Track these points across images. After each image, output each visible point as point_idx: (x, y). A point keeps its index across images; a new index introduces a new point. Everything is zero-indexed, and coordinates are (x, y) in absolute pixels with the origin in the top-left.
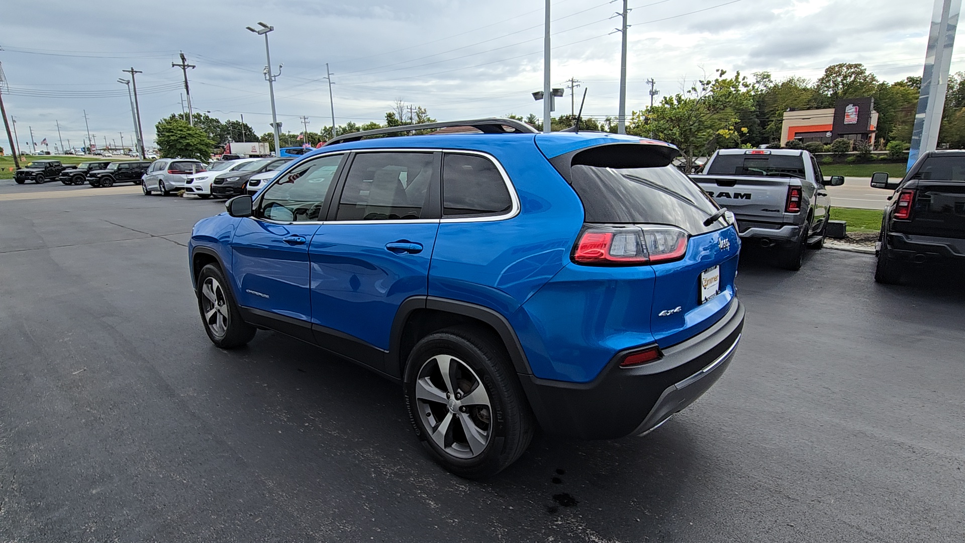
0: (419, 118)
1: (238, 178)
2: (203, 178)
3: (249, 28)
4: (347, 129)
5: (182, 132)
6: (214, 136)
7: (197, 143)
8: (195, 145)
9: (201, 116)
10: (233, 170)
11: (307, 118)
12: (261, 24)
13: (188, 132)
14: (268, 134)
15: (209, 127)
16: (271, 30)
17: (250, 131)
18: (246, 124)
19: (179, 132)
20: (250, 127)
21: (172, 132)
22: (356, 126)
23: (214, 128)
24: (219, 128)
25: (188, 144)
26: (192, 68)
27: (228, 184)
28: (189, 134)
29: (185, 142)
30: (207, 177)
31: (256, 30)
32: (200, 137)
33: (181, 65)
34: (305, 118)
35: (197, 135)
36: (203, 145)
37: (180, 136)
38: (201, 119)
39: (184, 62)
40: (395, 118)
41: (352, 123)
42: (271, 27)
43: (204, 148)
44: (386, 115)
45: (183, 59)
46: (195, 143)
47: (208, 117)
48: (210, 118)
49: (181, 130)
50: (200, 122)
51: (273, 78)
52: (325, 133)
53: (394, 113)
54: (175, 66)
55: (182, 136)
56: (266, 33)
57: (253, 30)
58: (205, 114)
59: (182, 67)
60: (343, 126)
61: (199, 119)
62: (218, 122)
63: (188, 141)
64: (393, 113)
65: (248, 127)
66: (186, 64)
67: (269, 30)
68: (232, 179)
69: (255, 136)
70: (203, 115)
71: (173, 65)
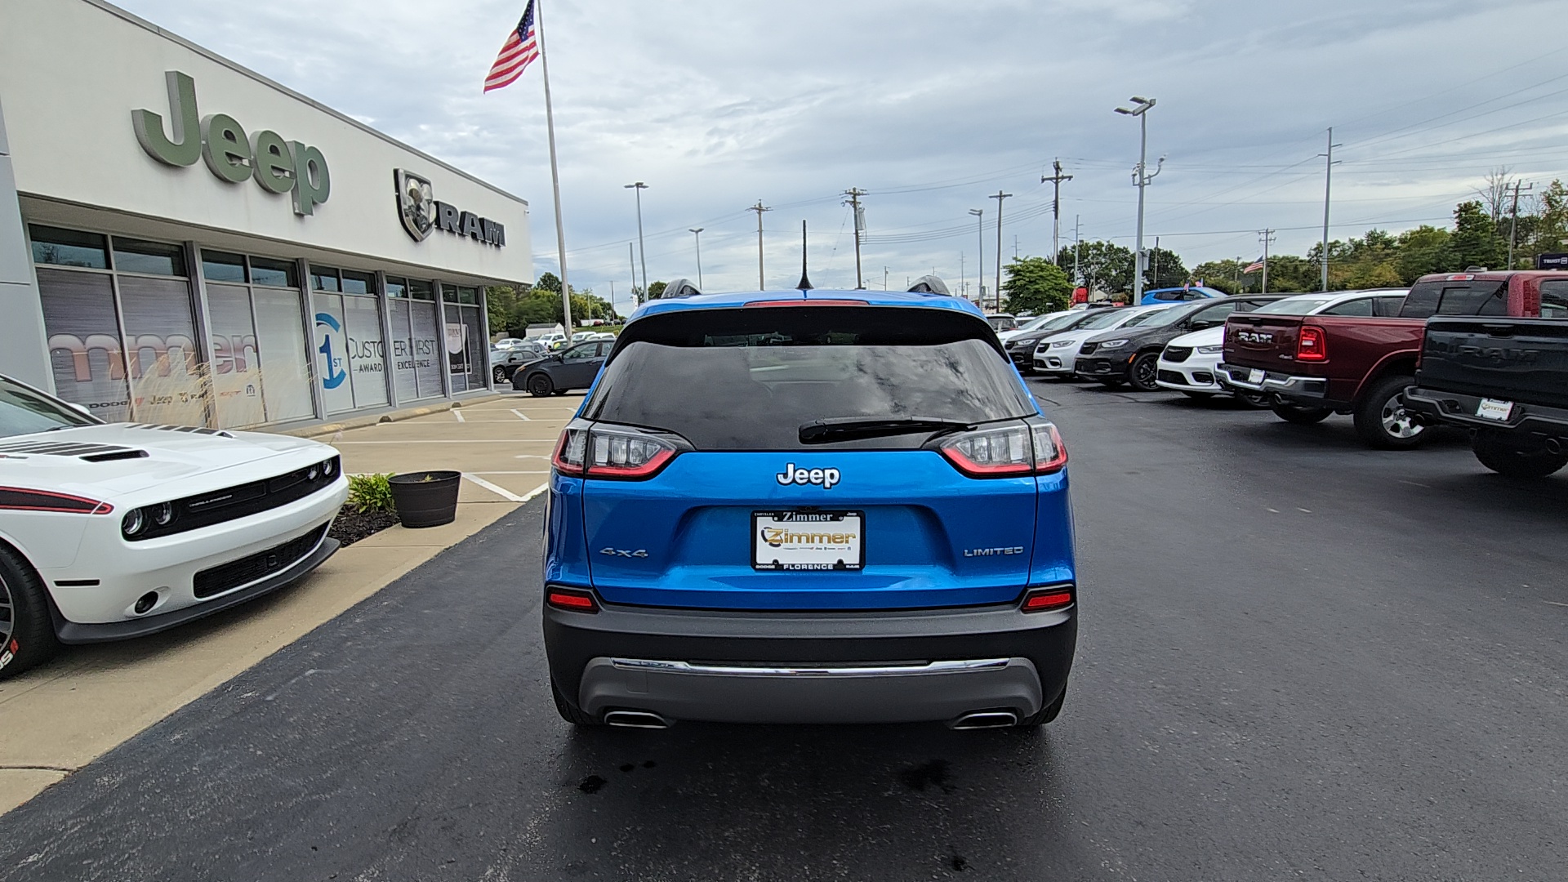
0: (1551, 206)
1: (1124, 342)
2: (1066, 344)
3: (1118, 110)
4: (1365, 243)
5: (1032, 275)
6: (1117, 274)
7: (1050, 289)
8: (1046, 291)
9: (1103, 245)
10: (1124, 326)
11: (1272, 232)
12: (1134, 100)
13: (1041, 273)
14: (1206, 264)
15: (1112, 260)
16: (1151, 105)
17: (1175, 262)
18: (1171, 252)
19: (1028, 274)
20: (1176, 255)
21: (1021, 275)
22: (1387, 237)
23: (1120, 262)
24: (1127, 261)
25: (1037, 291)
26: (1067, 179)
27: (1106, 352)
28: (1041, 276)
29: (1033, 288)
30: (1074, 341)
31: (1129, 110)
32: (1056, 279)
33: (1054, 178)
34: (1267, 232)
35: (1052, 277)
36: (1057, 290)
37: (1028, 280)
38: (1102, 251)
39: (1057, 173)
40: (1481, 212)
41: (1378, 232)
42: (1151, 101)
43: (1058, 295)
44: (1457, 209)
45: (1057, 168)
46: (1046, 289)
47: (1112, 246)
48: (1115, 247)
49: (1031, 272)
50: (1100, 255)
51: (1146, 181)
52: (1316, 255)
53: (1481, 202)
54: (1046, 182)
55: (1032, 280)
56: (1144, 111)
57: (1125, 112)
58: (1108, 242)
59: (1055, 181)
60: (1357, 239)
61: (1098, 250)
62: (1127, 252)
63: (1037, 286)
64: (1477, 203)
65: (1173, 256)
66: (1060, 175)
67: (1148, 105)
68: (1112, 343)
69: (1183, 269)
70: (1106, 244)
71: (1043, 180)
